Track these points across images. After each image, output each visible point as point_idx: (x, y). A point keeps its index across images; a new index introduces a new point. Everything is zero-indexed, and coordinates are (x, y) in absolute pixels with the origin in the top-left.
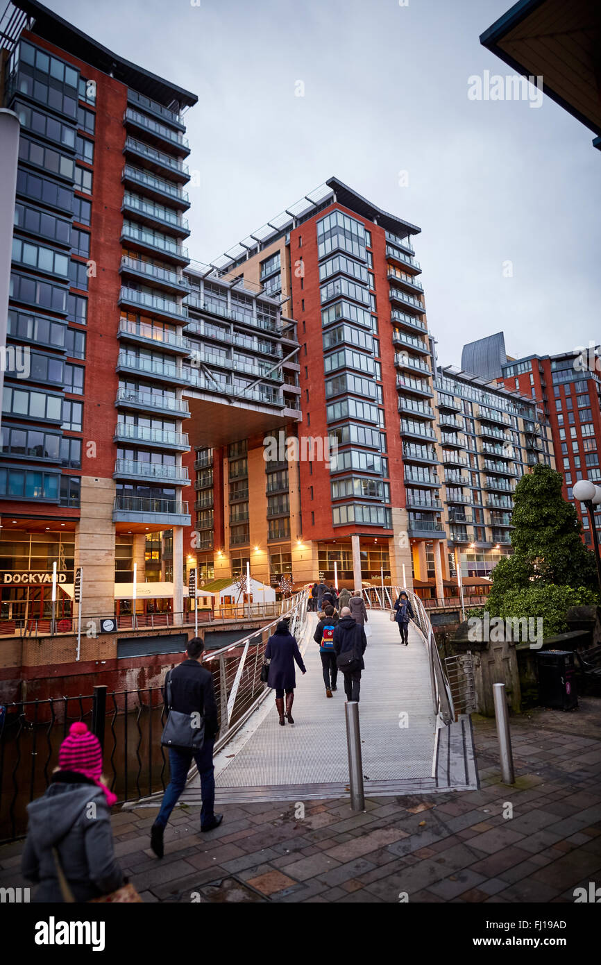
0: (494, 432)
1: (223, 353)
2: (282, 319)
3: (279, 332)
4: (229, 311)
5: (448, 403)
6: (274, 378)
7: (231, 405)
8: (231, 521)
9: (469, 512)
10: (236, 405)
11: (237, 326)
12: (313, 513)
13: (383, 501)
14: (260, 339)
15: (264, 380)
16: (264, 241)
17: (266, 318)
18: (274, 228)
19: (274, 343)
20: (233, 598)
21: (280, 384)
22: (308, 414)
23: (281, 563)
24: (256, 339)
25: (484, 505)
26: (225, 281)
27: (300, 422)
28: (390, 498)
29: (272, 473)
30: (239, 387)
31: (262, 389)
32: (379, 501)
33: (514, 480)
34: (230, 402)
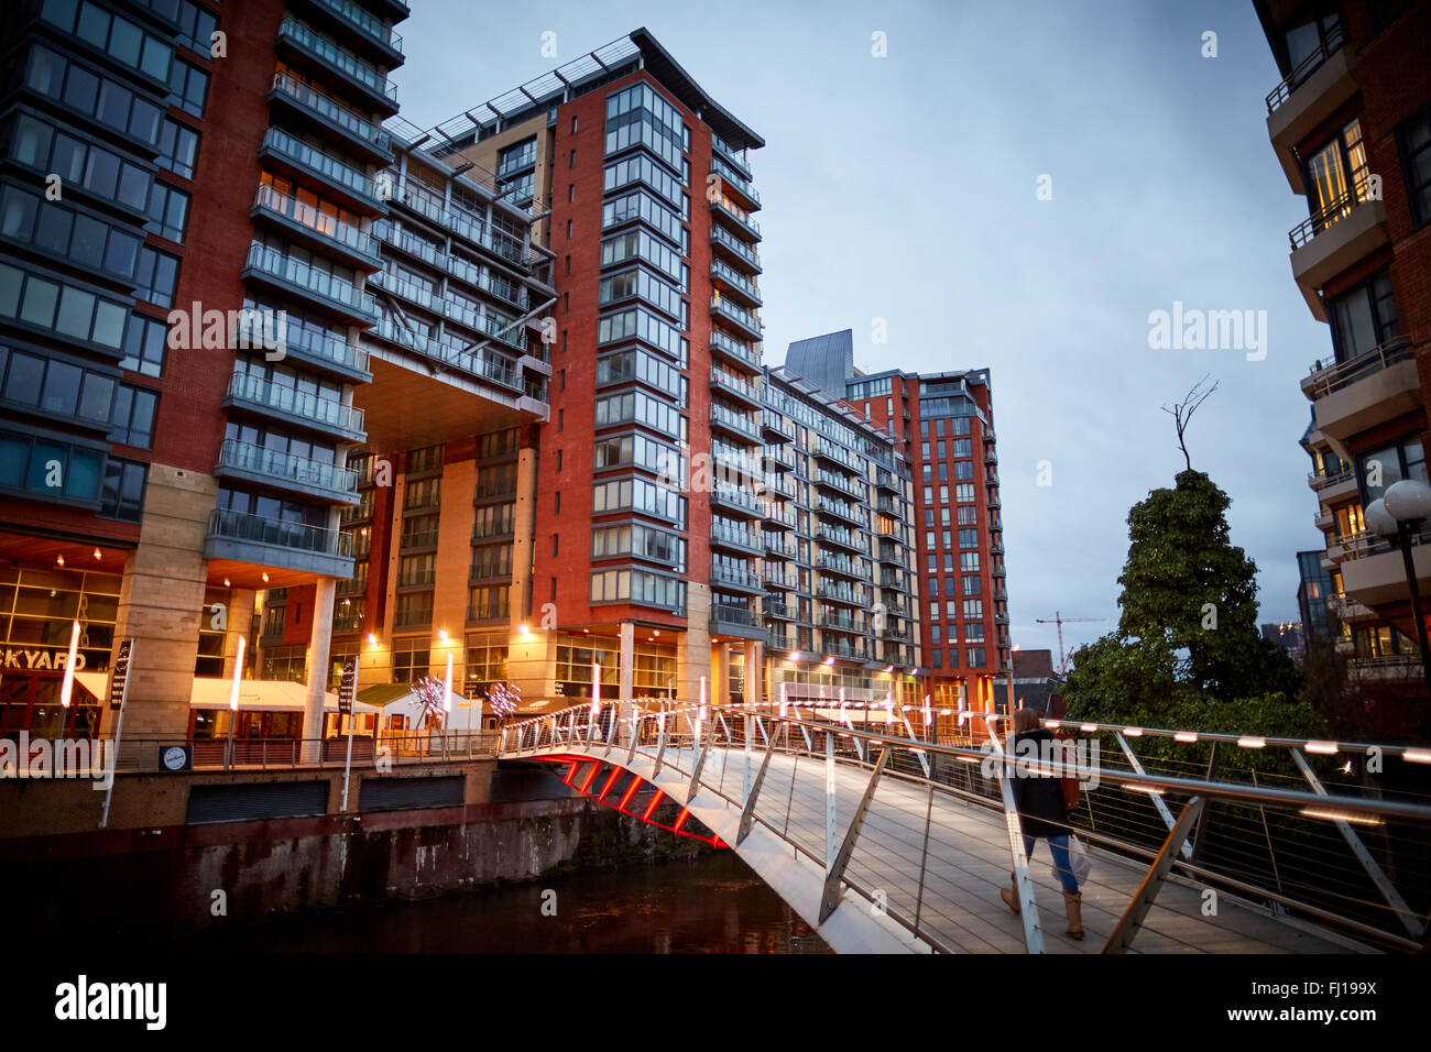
0: (836, 480)
1: (428, 286)
2: (532, 246)
3: (526, 266)
4: (447, 215)
5: (774, 424)
6: (511, 342)
7: (433, 377)
8: (400, 585)
9: (792, 601)
10: (442, 378)
11: (457, 244)
12: (554, 580)
13: (675, 570)
14: (494, 272)
15: (494, 344)
16: (507, 117)
17: (507, 239)
18: (529, 96)
19: (516, 284)
20: (408, 718)
21: (519, 354)
22: (561, 411)
23: (488, 664)
24: (486, 271)
25: (814, 593)
26: (446, 166)
27: (545, 424)
28: (686, 565)
29: (485, 507)
30: (450, 349)
31: (488, 357)
32: (670, 568)
33: (858, 557)
34: (432, 371)
